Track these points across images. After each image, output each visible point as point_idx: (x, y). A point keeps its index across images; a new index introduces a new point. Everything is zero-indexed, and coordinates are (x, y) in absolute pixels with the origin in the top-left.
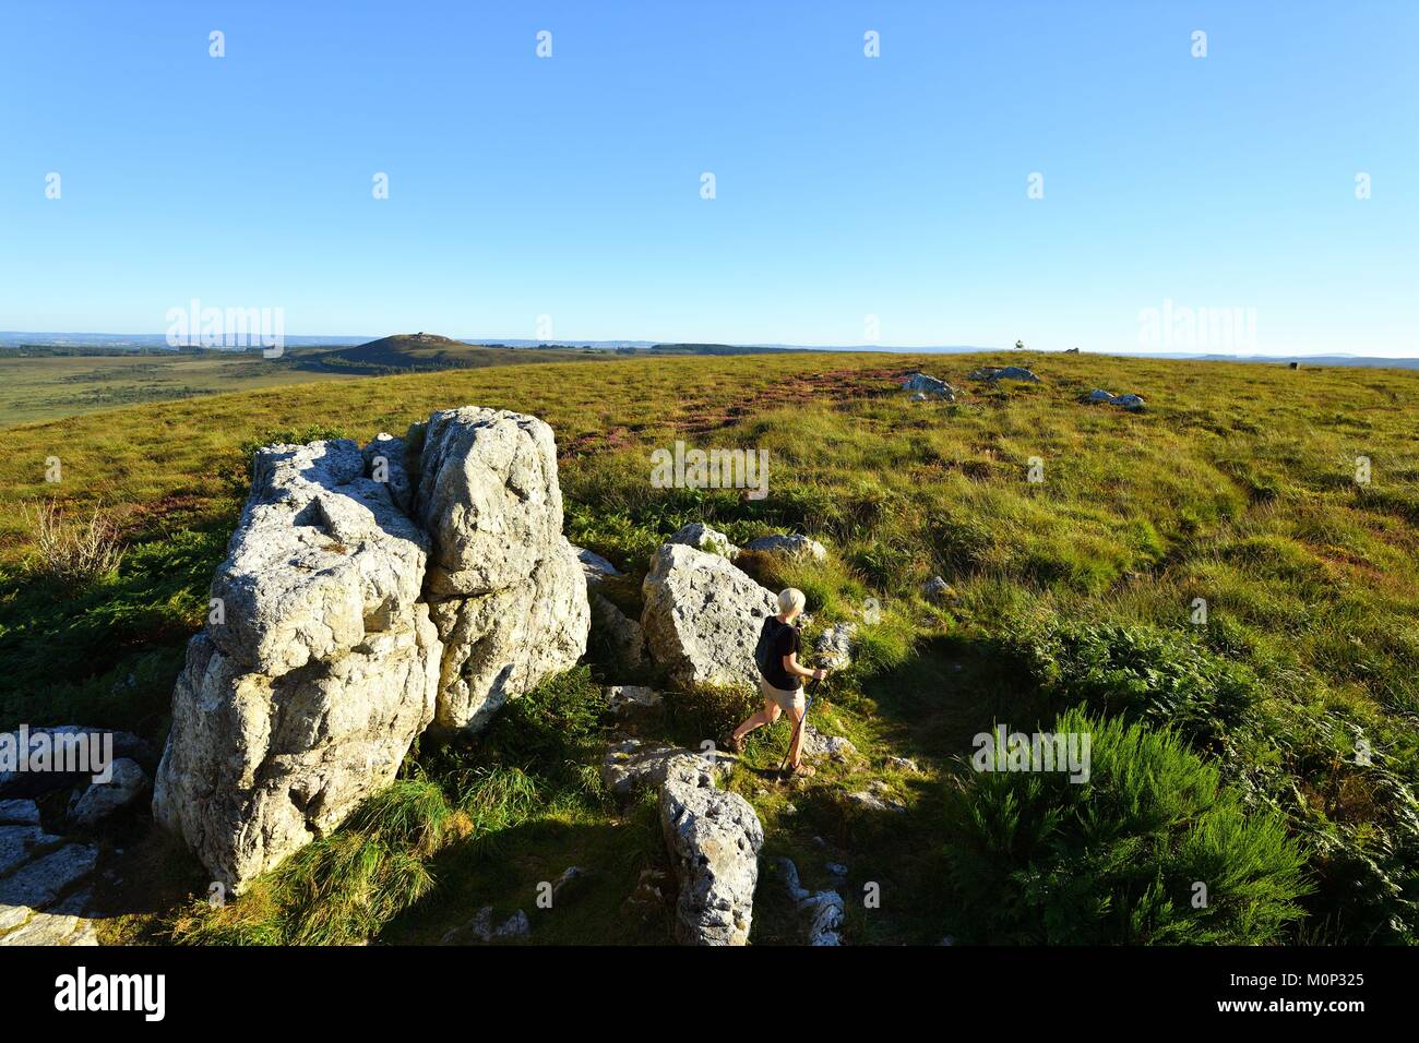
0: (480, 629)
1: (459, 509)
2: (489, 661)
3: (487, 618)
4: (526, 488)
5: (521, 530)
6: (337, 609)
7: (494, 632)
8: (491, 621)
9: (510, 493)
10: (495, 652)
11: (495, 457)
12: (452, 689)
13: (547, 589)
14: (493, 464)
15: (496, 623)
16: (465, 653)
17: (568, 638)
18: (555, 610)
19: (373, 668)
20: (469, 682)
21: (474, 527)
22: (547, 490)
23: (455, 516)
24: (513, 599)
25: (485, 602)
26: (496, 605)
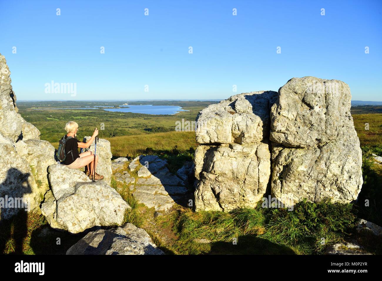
0: (286, 161)
1: (275, 106)
2: (289, 175)
3: (289, 157)
4: (313, 104)
5: (307, 122)
6: (219, 128)
7: (291, 163)
8: (290, 158)
9: (303, 104)
10: (291, 172)
11: (297, 88)
12: (275, 182)
13: (326, 156)
14: (295, 91)
15: (292, 160)
16: (280, 169)
17: (343, 187)
18: (331, 168)
19: (232, 154)
20: (282, 182)
21: (279, 113)
22: (327, 108)
23: (273, 108)
24: (304, 153)
25: (291, 151)
26: (294, 153)
